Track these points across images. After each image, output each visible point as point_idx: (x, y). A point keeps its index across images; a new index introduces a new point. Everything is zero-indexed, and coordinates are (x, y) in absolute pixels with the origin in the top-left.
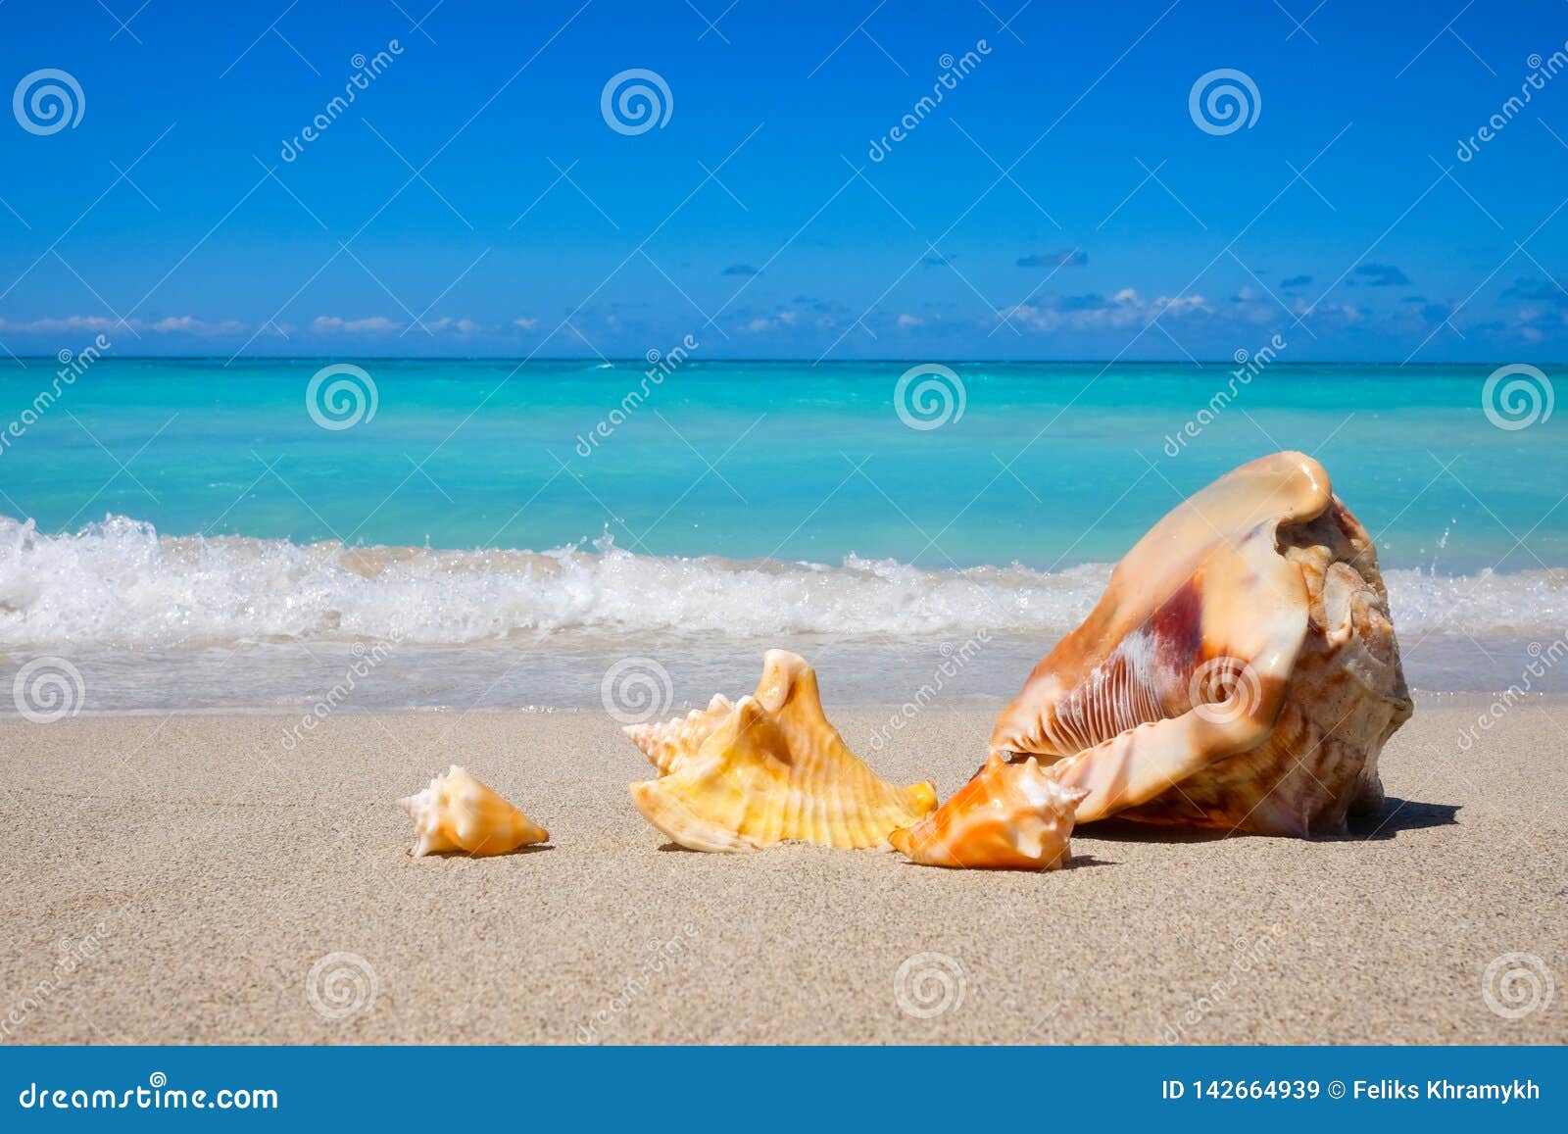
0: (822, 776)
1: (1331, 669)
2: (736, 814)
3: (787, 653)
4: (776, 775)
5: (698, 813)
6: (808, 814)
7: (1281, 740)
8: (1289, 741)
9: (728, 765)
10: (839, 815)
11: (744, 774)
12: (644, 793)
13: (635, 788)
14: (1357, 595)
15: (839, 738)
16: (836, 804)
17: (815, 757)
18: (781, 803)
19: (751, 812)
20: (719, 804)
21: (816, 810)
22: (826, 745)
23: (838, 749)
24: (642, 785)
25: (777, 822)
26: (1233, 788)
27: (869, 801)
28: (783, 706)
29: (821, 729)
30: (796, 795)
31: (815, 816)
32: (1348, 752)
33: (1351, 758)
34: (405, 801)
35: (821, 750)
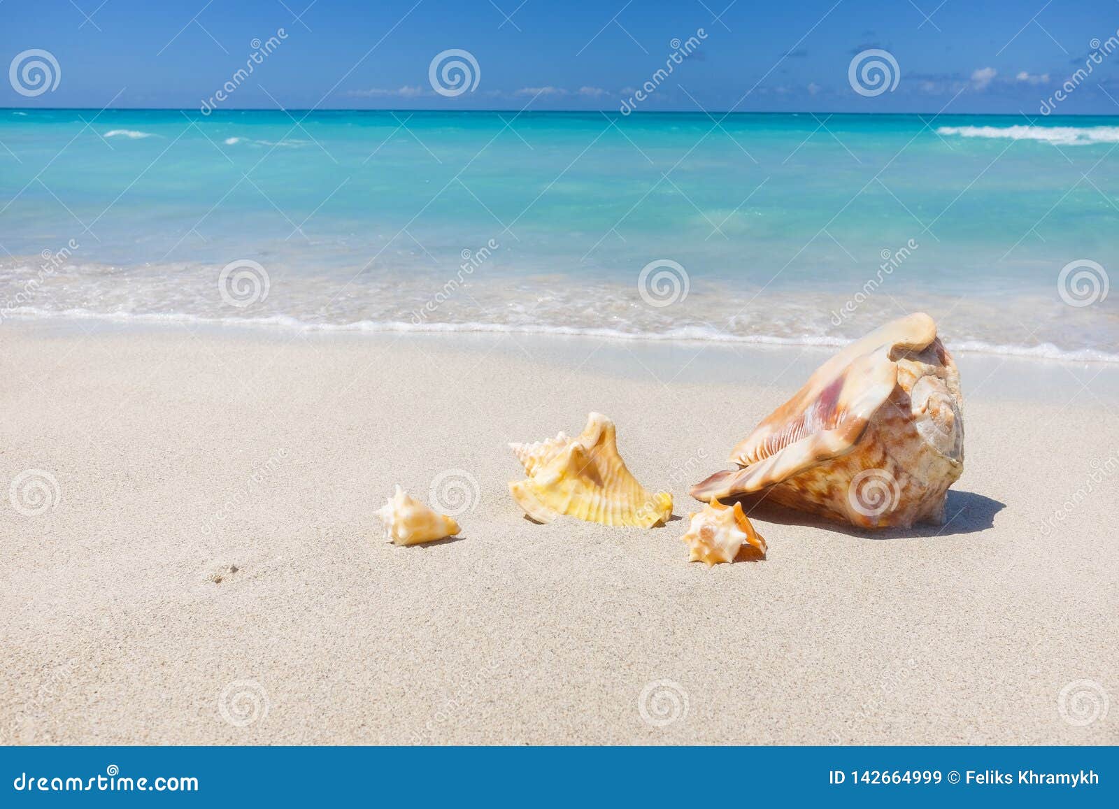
0: (612, 487)
1: (908, 429)
2: (563, 506)
3: (601, 415)
4: (587, 485)
5: (543, 503)
6: (602, 509)
7: (867, 462)
8: (873, 463)
9: (561, 479)
10: (618, 511)
11: (571, 484)
12: (516, 489)
13: (511, 485)
14: (936, 393)
15: (624, 465)
16: (618, 504)
17: (610, 476)
18: (588, 501)
19: (571, 505)
20: (555, 499)
21: (606, 507)
22: (616, 469)
23: (622, 472)
24: (515, 485)
25: (584, 512)
26: (836, 485)
27: (635, 504)
28: (596, 445)
29: (615, 460)
30: (597, 498)
31: (606, 511)
32: (913, 481)
33: (915, 485)
34: (377, 512)
35: (613, 473)
